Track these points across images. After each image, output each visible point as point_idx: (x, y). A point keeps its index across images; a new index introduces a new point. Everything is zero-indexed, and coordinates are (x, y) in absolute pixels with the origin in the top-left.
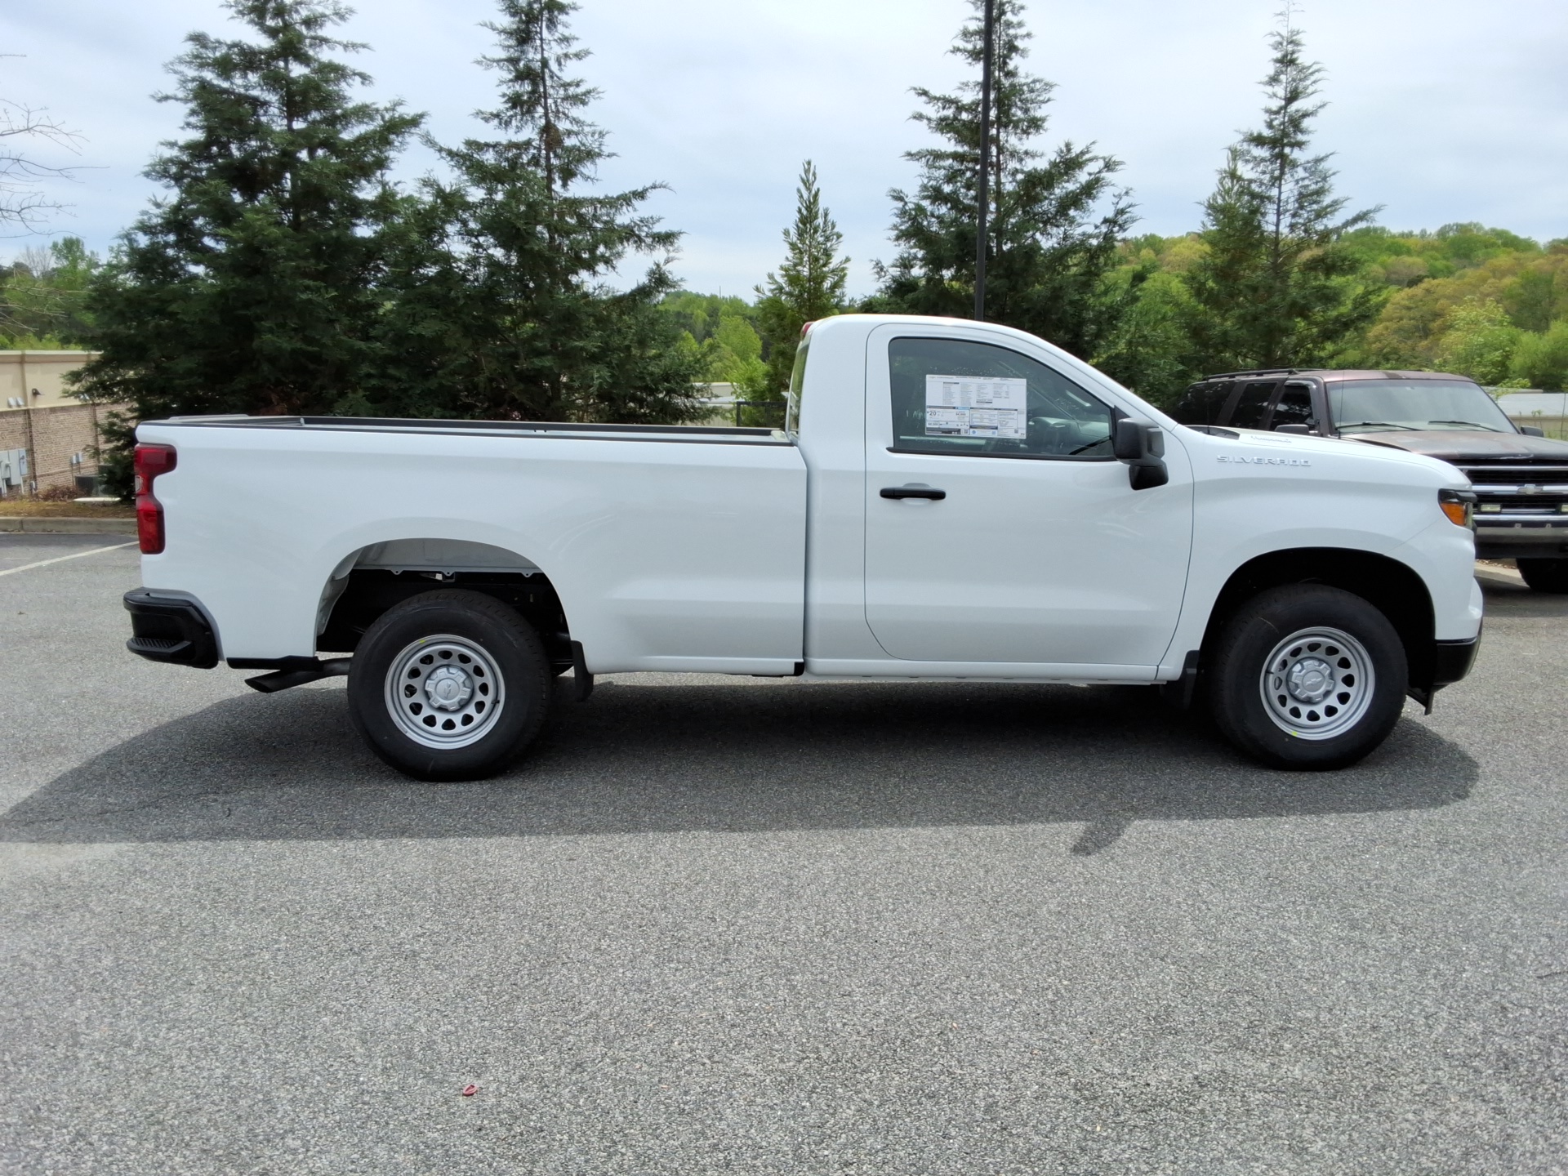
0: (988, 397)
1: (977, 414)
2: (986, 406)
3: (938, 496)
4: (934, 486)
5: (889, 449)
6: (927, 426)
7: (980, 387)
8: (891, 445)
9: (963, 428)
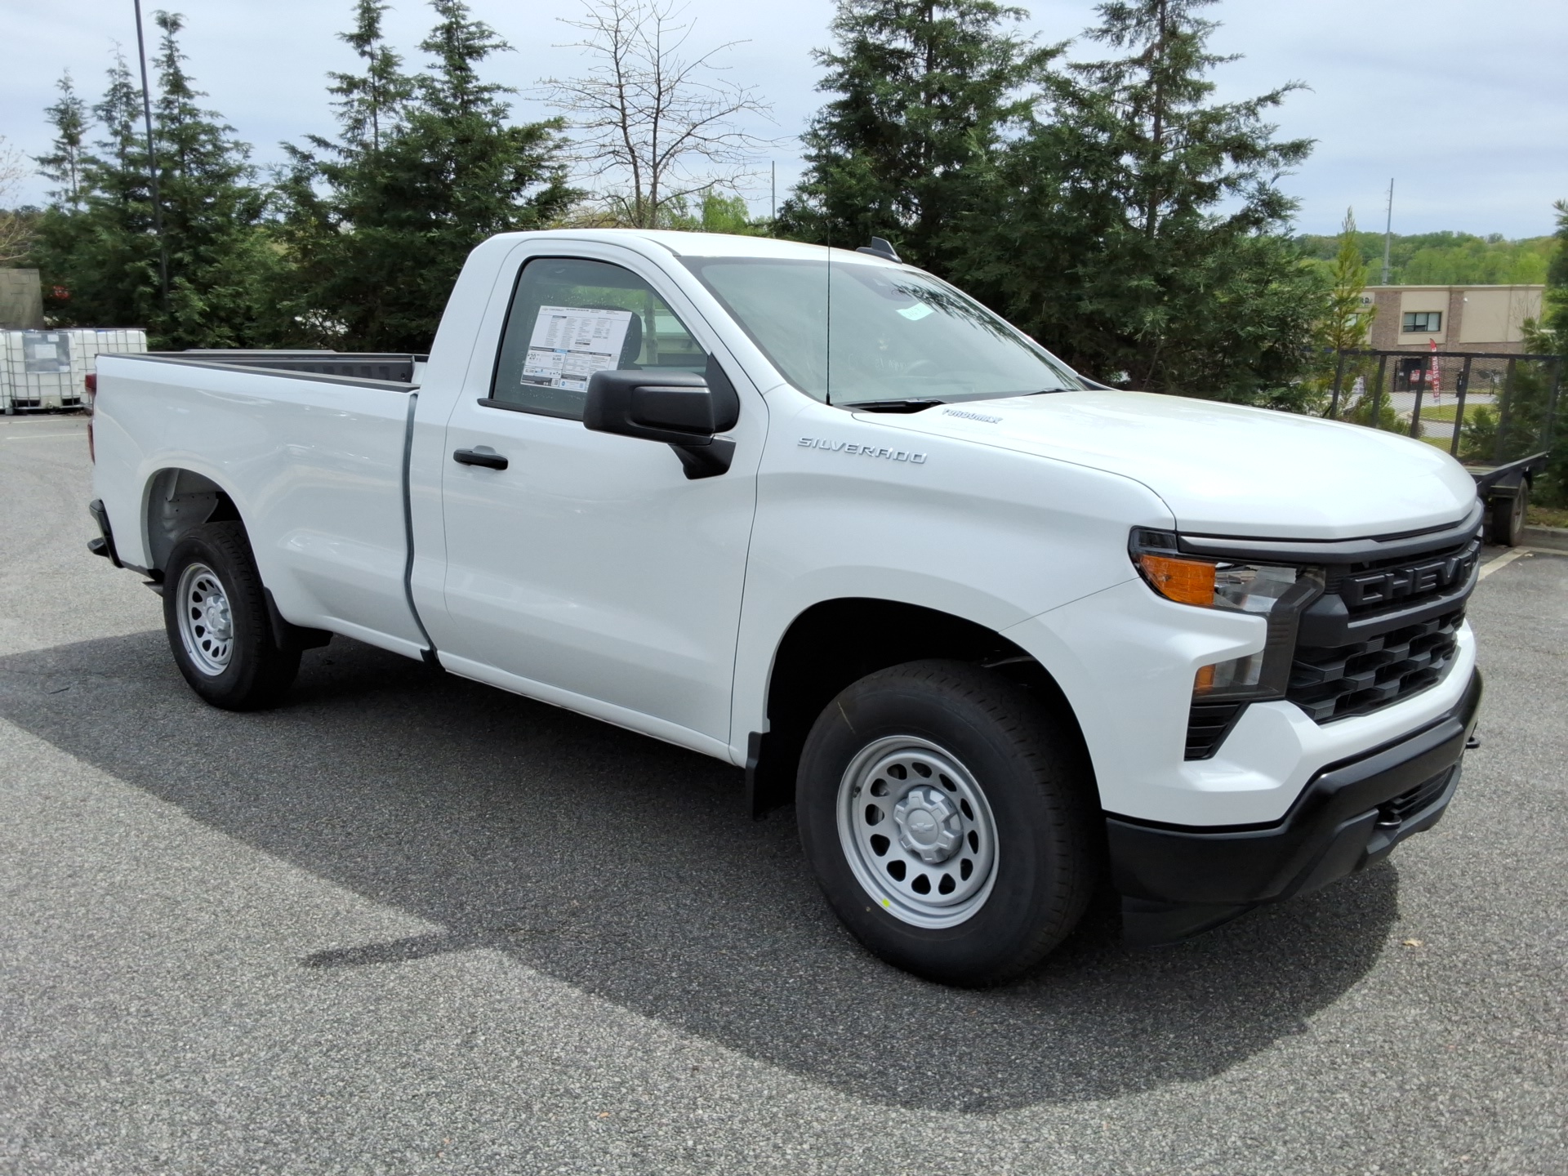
0: (588, 336)
1: (571, 358)
2: (584, 348)
3: (500, 464)
4: (500, 452)
5: (482, 402)
6: (525, 373)
7: (585, 323)
8: (486, 395)
9: (556, 377)
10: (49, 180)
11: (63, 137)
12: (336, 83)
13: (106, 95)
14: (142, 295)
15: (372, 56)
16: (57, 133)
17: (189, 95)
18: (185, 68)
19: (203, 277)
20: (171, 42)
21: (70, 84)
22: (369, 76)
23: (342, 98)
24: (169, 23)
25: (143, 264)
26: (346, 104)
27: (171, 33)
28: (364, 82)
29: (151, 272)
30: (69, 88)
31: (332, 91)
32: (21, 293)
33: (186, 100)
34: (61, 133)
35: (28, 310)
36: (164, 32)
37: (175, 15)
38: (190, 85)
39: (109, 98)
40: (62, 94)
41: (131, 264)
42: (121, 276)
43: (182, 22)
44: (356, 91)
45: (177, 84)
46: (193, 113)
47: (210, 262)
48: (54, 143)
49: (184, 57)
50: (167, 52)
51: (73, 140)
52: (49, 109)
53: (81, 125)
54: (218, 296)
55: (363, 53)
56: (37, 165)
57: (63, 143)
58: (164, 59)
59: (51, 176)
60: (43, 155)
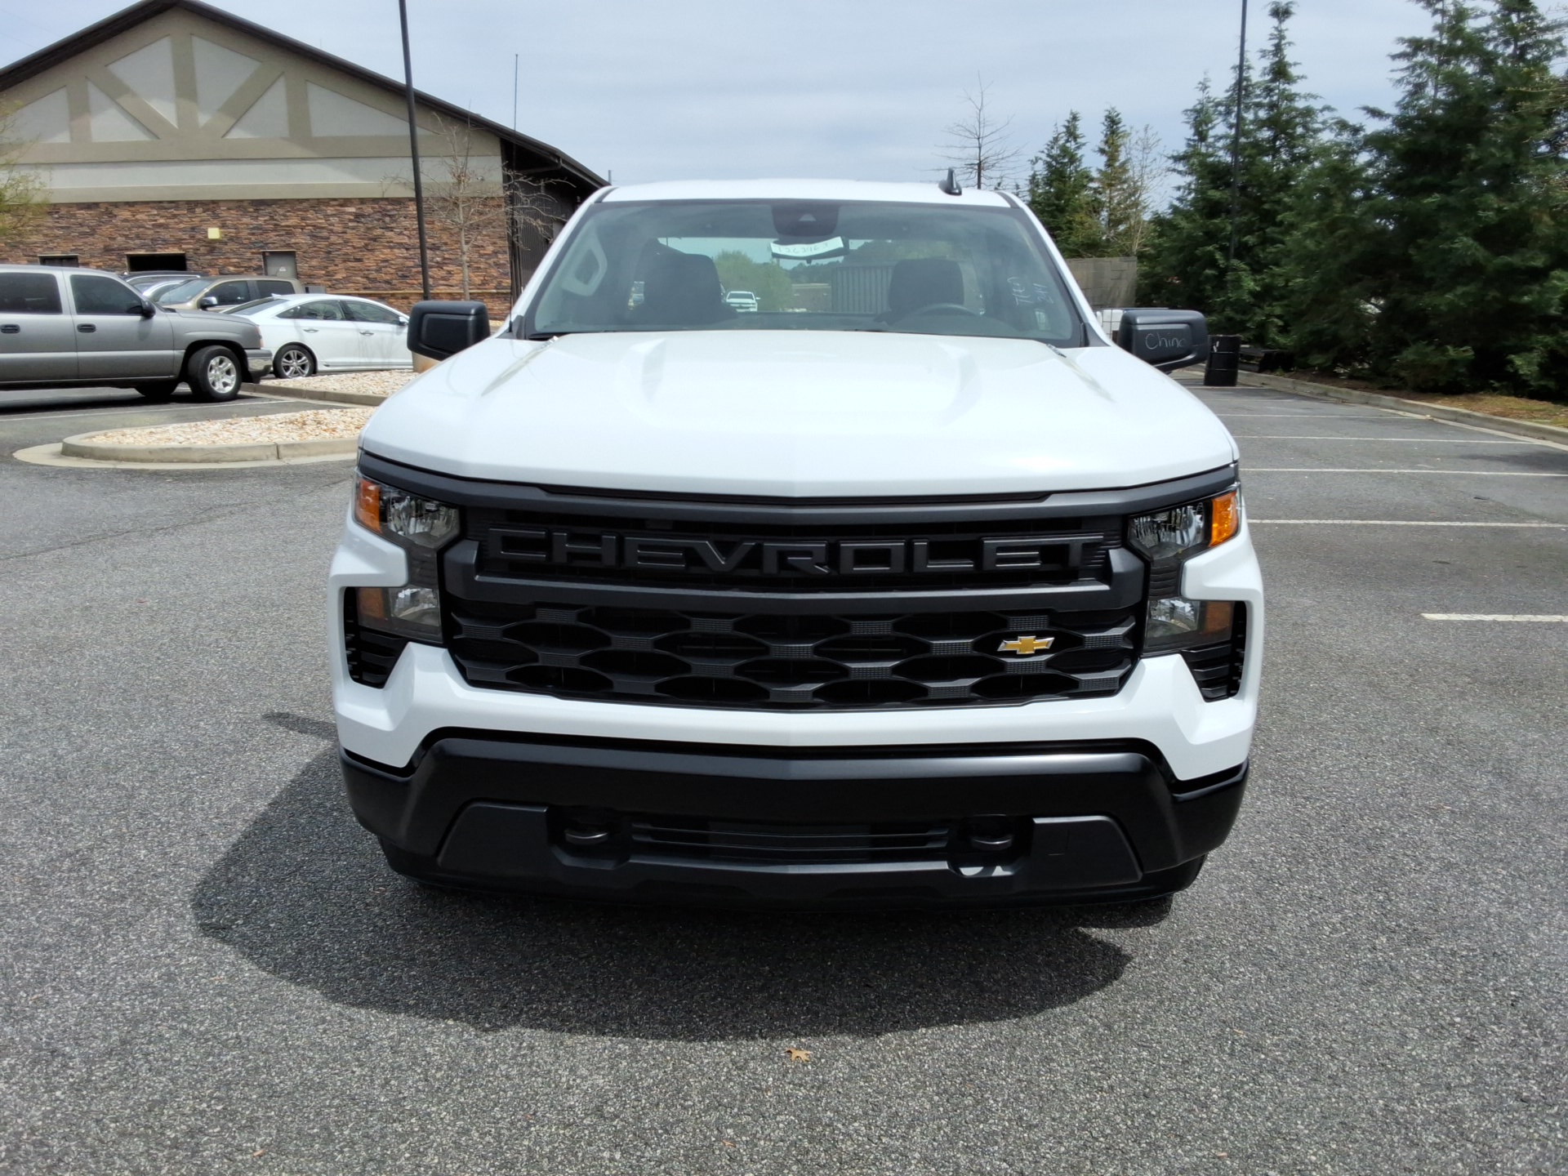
10: (1179, 176)
11: (1194, 135)
12: (1403, 48)
13: (1227, 91)
14: (1208, 277)
15: (1443, 12)
16: (1189, 132)
17: (1289, 79)
18: (1290, 55)
19: (1266, 257)
20: (1280, 31)
21: (1208, 84)
22: (1435, 35)
23: (1404, 63)
24: (1281, 13)
25: (1210, 248)
26: (1408, 68)
27: (1281, 21)
28: (1431, 42)
29: (1218, 256)
30: (1206, 88)
31: (1394, 57)
32: (1119, 278)
33: (1286, 86)
34: (1192, 131)
35: (1123, 294)
36: (1275, 22)
37: (1287, 4)
38: (1293, 71)
39: (1230, 93)
40: (1200, 95)
41: (1201, 249)
42: (1191, 260)
43: (1293, 9)
44: (1420, 54)
45: (1280, 71)
46: (1291, 98)
47: (1274, 242)
48: (1185, 142)
49: (1290, 43)
50: (1276, 41)
51: (1202, 137)
52: (1187, 110)
53: (1211, 122)
54: (1273, 276)
55: (1435, 12)
56: (1170, 163)
57: (1194, 141)
58: (1273, 48)
59: (1180, 172)
60: (1175, 154)
